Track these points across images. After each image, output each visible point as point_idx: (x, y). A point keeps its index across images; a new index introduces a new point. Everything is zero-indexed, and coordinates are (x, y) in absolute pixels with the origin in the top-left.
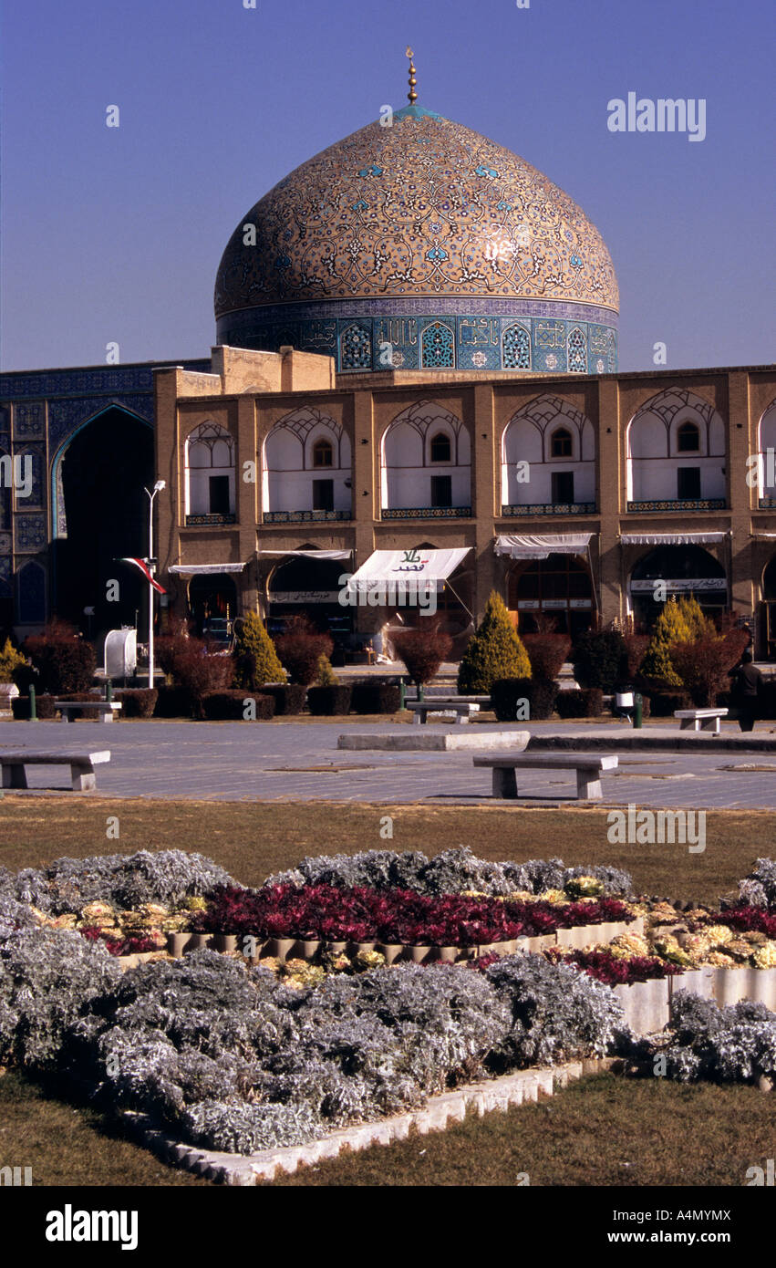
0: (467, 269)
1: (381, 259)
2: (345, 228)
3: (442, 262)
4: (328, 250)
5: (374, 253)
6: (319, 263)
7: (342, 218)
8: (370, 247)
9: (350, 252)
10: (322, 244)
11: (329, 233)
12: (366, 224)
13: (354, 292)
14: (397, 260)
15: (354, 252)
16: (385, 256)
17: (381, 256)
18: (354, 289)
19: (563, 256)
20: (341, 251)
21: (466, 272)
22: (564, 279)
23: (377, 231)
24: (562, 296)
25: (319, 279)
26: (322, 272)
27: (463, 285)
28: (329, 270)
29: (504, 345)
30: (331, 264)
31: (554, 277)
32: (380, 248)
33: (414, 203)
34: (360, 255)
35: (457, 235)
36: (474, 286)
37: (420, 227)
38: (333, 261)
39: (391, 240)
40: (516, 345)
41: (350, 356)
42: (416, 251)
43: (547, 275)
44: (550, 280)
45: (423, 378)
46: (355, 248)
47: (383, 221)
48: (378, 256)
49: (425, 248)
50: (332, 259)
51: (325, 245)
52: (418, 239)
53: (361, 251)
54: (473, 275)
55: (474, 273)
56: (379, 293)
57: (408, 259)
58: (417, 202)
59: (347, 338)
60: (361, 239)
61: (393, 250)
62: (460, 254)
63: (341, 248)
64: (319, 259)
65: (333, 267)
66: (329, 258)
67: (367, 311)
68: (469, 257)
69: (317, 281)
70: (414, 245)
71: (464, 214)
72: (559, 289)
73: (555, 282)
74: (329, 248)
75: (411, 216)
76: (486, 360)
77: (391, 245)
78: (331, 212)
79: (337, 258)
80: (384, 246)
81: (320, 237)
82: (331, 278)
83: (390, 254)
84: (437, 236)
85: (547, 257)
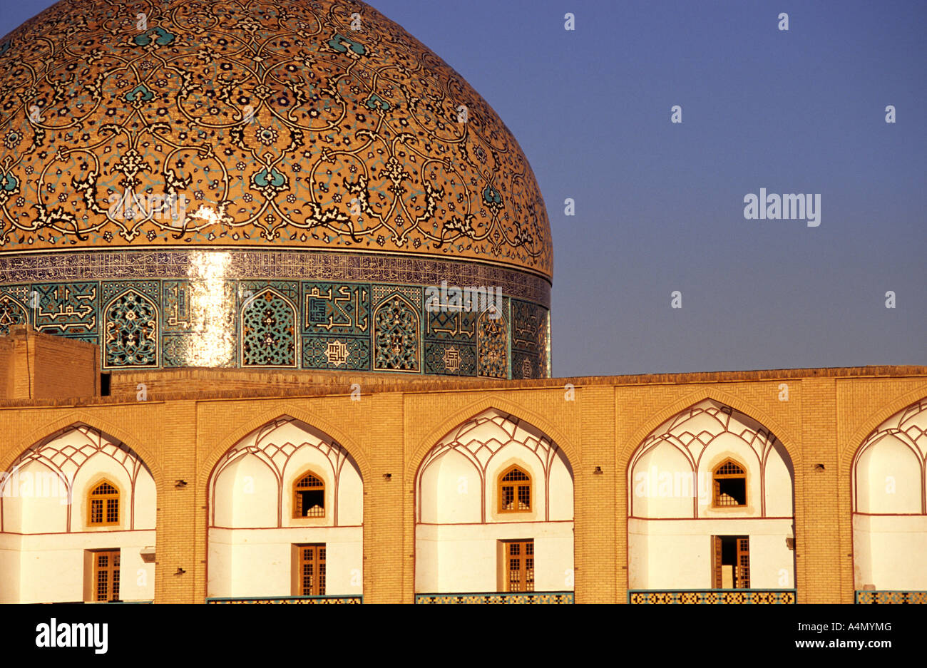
0: (318, 205)
1: (176, 184)
2: (114, 131)
3: (277, 192)
4: (84, 166)
5: (163, 174)
6: (69, 187)
7: (107, 114)
8: (157, 163)
9: (121, 171)
10: (74, 156)
11: (86, 138)
12: (150, 126)
13: (129, 238)
14: (203, 187)
15: (130, 172)
16: (181, 180)
17: (175, 179)
18: (129, 233)
19: (472, 188)
20: (108, 169)
21: (317, 210)
22: (474, 225)
23: (169, 137)
24: (471, 253)
25: (68, 214)
26: (74, 203)
27: (313, 230)
28: (85, 200)
29: (377, 330)
30: (90, 191)
31: (458, 221)
32: (174, 166)
33: (230, 93)
34: (140, 176)
35: (302, 149)
36: (329, 233)
37: (241, 133)
38: (93, 186)
39: (193, 153)
40: (396, 332)
41: (119, 343)
42: (234, 173)
43: (448, 217)
44: (451, 226)
45: (245, 383)
46: (131, 165)
47: (179, 122)
48: (170, 180)
49: (250, 169)
50: (91, 181)
51: (80, 158)
52: (238, 153)
53: (140, 170)
54: (328, 215)
55: (331, 212)
56: (172, 241)
57: (221, 185)
58: (236, 92)
59: (114, 314)
60: (142, 151)
61: (195, 171)
62: (307, 180)
63: (106, 164)
64: (68, 180)
65: (93, 195)
66: (87, 181)
67: (151, 270)
68: (322, 185)
69: (64, 217)
70: (231, 162)
71: (314, 114)
72: (465, 241)
73: (459, 230)
74: (85, 164)
75: (226, 114)
76: (347, 354)
77: (192, 162)
78: (89, 104)
79: (100, 180)
80: (181, 163)
81: (71, 144)
82: (90, 213)
83: (190, 176)
84: (270, 149)
85: (448, 188)
